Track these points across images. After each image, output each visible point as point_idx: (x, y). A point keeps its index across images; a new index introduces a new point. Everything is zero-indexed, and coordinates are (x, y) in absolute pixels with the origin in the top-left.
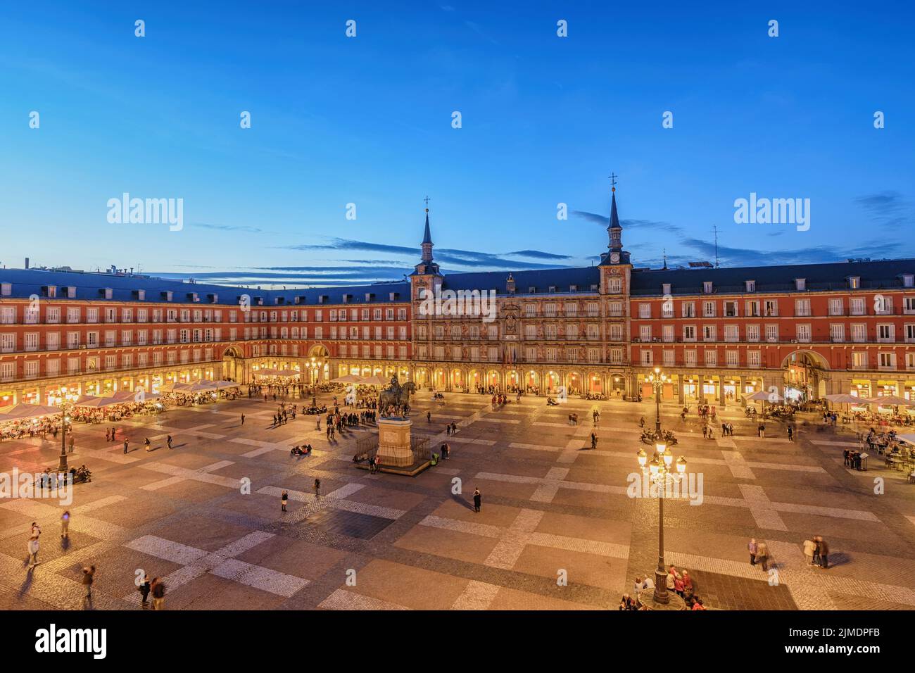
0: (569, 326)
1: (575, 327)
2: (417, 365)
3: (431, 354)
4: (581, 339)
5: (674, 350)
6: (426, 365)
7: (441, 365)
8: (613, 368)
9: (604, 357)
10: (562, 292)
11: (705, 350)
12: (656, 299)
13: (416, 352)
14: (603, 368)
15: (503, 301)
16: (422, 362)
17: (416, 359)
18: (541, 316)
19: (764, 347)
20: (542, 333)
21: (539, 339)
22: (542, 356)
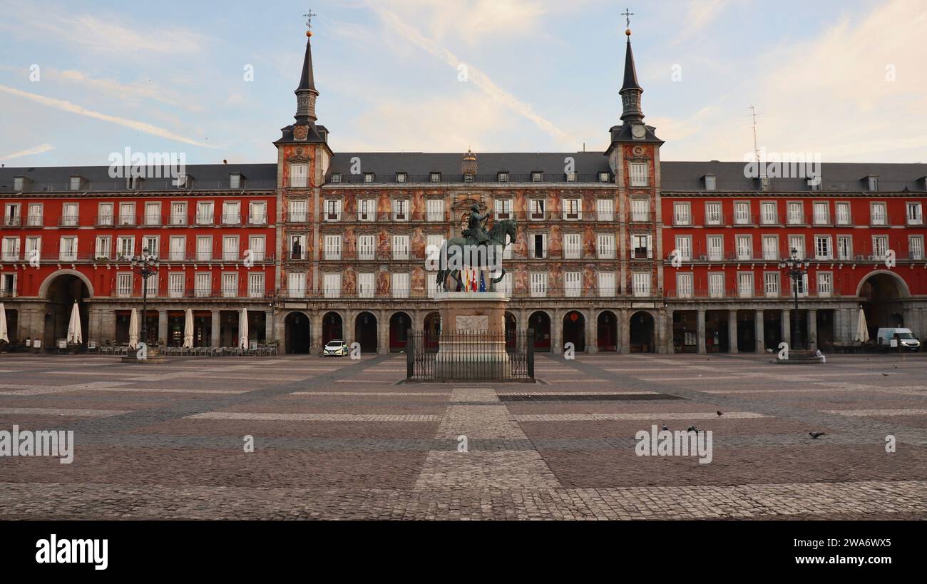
0: (567, 237)
1: (578, 237)
2: (288, 306)
3: (316, 286)
4: (587, 256)
5: (724, 273)
6: (304, 306)
7: (335, 306)
8: (637, 301)
9: (624, 285)
10: (554, 182)
11: (764, 272)
12: (699, 196)
13: (285, 283)
14: (623, 301)
15: (457, 192)
16: (297, 301)
17: (284, 295)
18: (521, 218)
19: (837, 265)
20: (522, 247)
21: (518, 256)
22: (522, 285)
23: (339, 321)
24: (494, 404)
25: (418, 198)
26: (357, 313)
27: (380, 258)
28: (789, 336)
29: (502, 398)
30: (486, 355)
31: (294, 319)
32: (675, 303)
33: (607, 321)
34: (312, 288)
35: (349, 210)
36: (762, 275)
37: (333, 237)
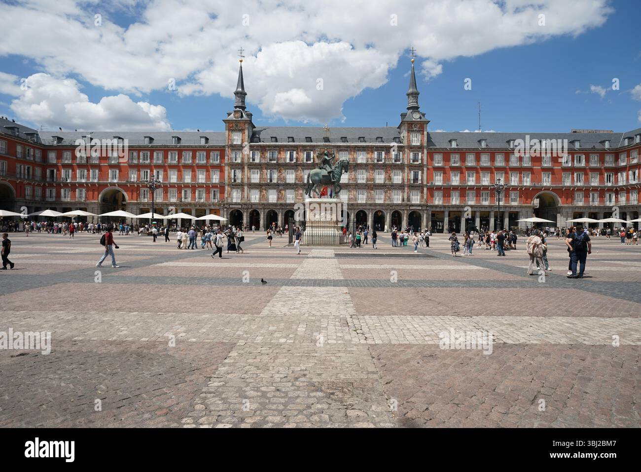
0: (377, 172)
1: (382, 172)
2: (231, 206)
3: (246, 196)
4: (387, 182)
5: (459, 191)
6: (240, 207)
7: (256, 206)
8: (413, 206)
9: (406, 197)
10: (370, 142)
11: (481, 191)
12: (447, 150)
13: (230, 194)
14: (405, 206)
15: (319, 148)
16: (236, 204)
17: (229, 201)
18: (353, 161)
19: (521, 189)
20: (353, 176)
21: (351, 182)
22: (352, 197)
23: (258, 214)
24: (331, 258)
25: (299, 151)
26: (267, 211)
27: (279, 182)
28: (493, 225)
29: (337, 255)
30: (331, 232)
31: (235, 213)
32: (432, 206)
33: (396, 215)
34: (244, 197)
35: (263, 157)
36: (480, 193)
37: (255, 170)
